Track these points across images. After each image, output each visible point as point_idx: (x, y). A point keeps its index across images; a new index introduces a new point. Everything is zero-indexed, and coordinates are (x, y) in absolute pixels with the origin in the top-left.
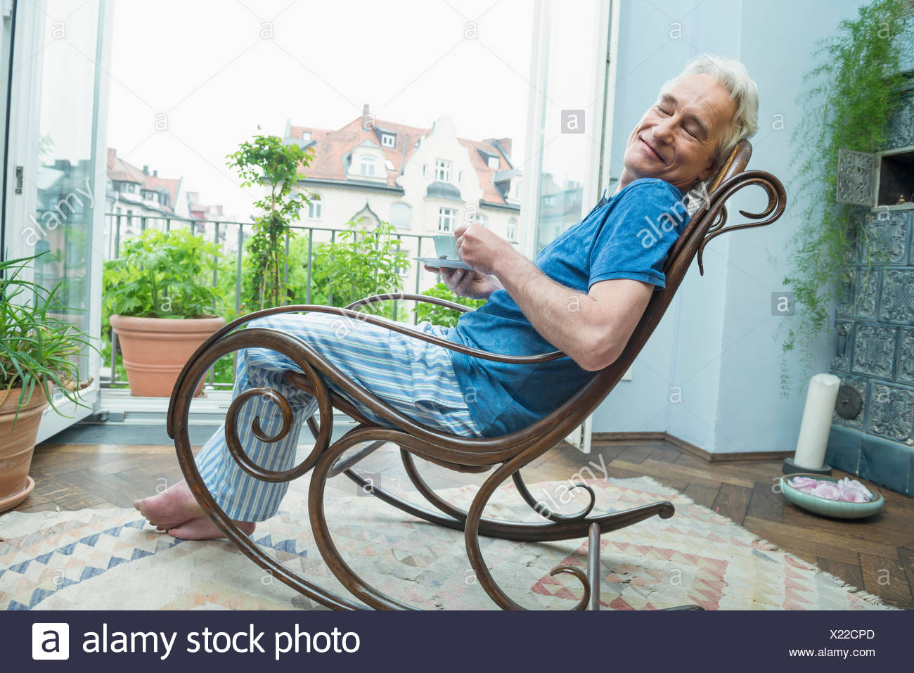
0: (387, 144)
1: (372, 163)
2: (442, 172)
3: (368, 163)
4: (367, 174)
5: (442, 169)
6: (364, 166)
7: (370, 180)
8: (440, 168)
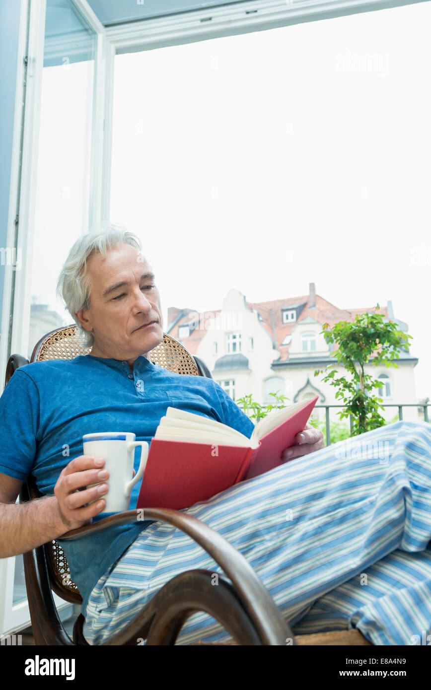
0: (290, 320)
1: (312, 338)
2: (234, 344)
3: (309, 339)
4: (309, 350)
5: (234, 341)
6: (305, 343)
7: (313, 355)
8: (232, 341)
